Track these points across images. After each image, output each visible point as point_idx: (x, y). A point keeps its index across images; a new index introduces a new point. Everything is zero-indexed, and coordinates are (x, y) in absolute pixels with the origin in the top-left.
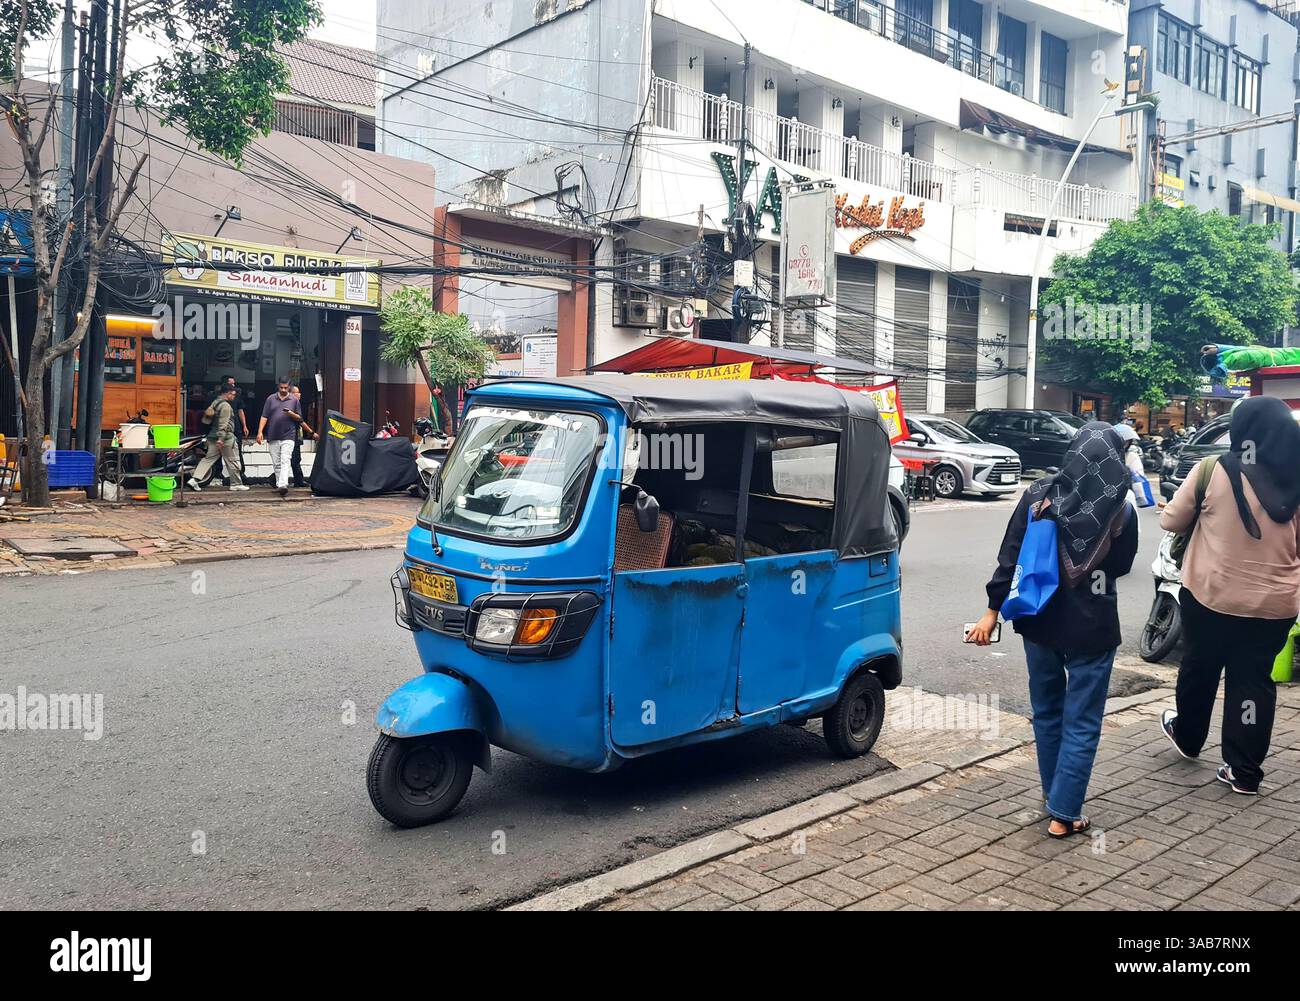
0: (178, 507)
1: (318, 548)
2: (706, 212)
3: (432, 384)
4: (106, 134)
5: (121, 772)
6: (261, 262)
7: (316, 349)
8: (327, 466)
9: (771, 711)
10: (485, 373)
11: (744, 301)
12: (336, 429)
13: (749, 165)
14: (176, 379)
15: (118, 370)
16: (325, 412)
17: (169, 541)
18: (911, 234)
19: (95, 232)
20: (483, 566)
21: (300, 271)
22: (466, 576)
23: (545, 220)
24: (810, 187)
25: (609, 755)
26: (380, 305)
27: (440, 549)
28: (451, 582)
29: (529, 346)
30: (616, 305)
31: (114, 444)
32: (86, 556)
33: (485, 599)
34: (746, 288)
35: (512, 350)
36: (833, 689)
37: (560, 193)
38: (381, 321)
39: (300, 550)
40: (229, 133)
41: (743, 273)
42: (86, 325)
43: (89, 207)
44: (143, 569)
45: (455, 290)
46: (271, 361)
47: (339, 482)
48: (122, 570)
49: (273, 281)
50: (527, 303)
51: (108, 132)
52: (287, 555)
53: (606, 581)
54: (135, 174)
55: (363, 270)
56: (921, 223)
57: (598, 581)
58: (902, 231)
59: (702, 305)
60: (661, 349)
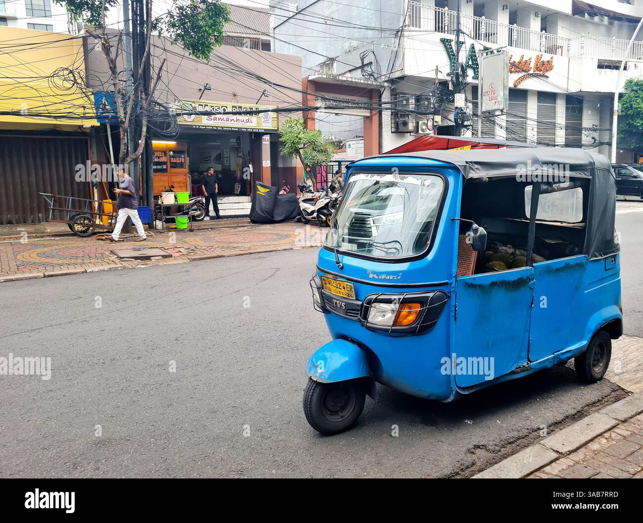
0: (190, 231)
1: (256, 251)
2: (439, 69)
3: (306, 166)
4: (146, 50)
5: (163, 391)
6: (221, 110)
7: (249, 153)
8: (258, 209)
9: (548, 359)
10: (331, 159)
11: (460, 115)
12: (261, 191)
13: (460, 44)
14: (186, 170)
15: (159, 167)
16: (254, 183)
17: (186, 249)
18: (547, 74)
19: (144, 100)
20: (371, 276)
21: (240, 113)
22: (358, 282)
23: (357, 80)
24: (492, 52)
25: (454, 392)
26: (278, 128)
27: (341, 264)
28: (350, 286)
29: (349, 145)
30: (393, 122)
31: (160, 202)
32: (148, 258)
33: (374, 297)
34: (461, 108)
35: (341, 148)
36: (585, 342)
37: (363, 67)
38: (279, 136)
39: (248, 252)
40: (203, 46)
41: (460, 100)
42: (143, 146)
43: (141, 88)
44: (175, 264)
45: (313, 119)
46: (228, 159)
47: (263, 216)
48: (165, 265)
49: (228, 120)
50: (348, 124)
51: (147, 50)
52: (242, 255)
53: (451, 284)
54: (161, 69)
55: (269, 111)
56: (551, 68)
57: (446, 284)
58: (541, 73)
59: (438, 118)
60: (419, 142)
